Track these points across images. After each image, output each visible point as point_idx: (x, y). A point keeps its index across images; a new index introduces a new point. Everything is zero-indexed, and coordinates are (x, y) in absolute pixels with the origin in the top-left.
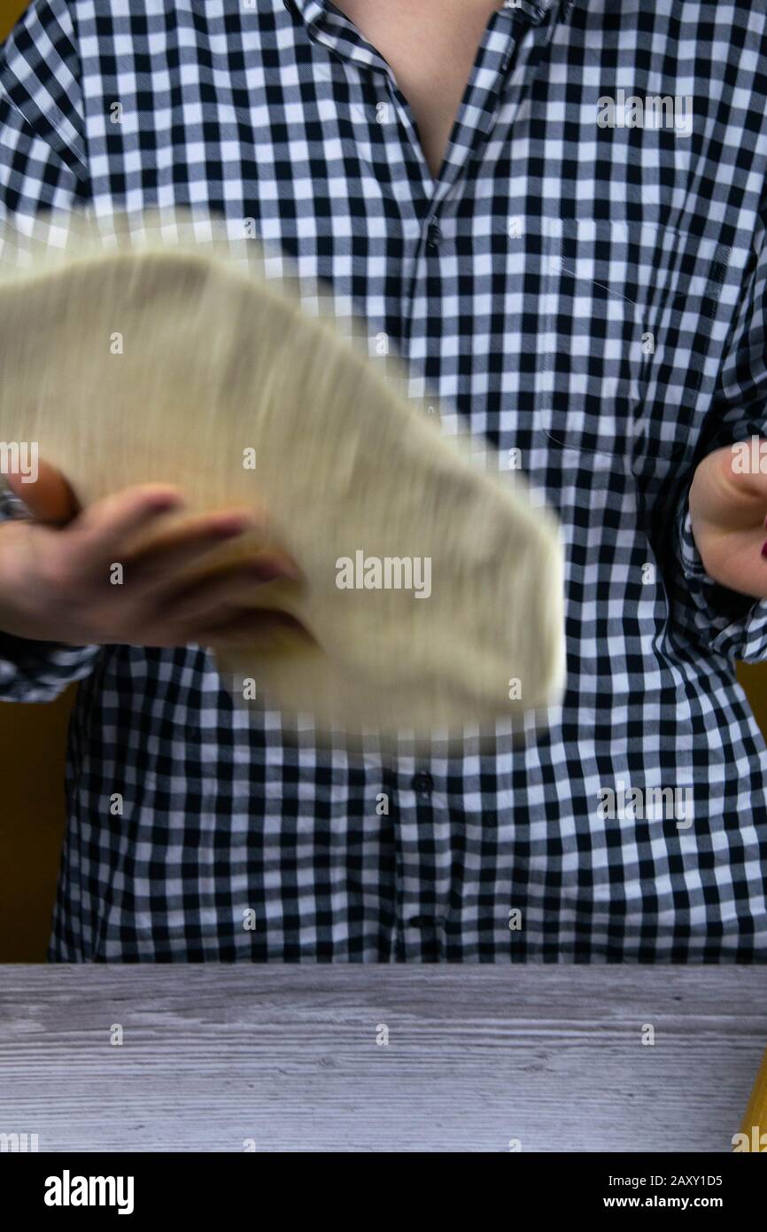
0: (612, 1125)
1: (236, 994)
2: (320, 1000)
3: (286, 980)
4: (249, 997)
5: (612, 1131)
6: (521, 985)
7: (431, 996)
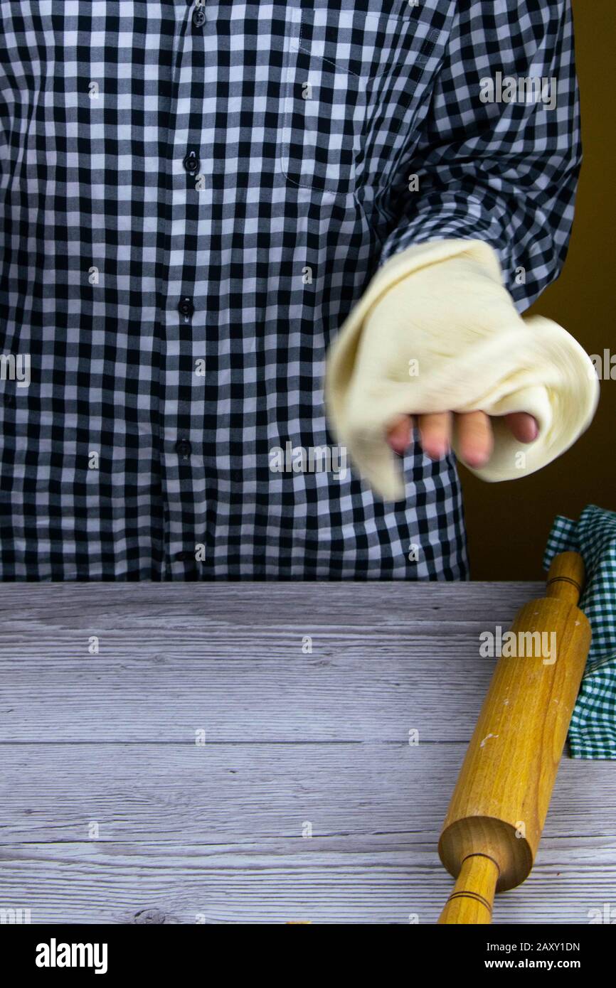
0: (383, 708)
1: (89, 606)
2: (155, 611)
3: (128, 595)
4: (97, 608)
5: (382, 713)
6: (313, 599)
7: (243, 608)
